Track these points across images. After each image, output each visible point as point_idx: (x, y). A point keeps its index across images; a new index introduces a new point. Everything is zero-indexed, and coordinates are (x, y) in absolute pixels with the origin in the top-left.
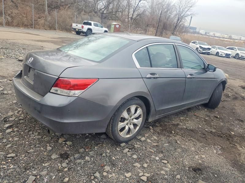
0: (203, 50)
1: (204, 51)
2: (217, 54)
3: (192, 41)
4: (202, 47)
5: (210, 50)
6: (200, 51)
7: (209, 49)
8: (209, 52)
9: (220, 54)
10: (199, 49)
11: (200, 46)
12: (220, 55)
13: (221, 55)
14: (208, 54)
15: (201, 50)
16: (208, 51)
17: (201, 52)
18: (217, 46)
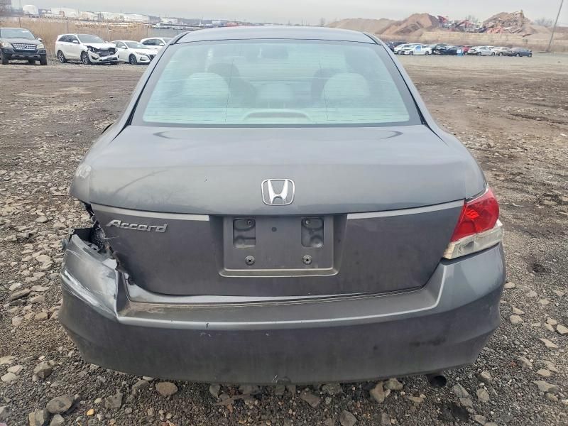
0: (101, 55)
1: (103, 58)
2: (132, 60)
3: (60, 37)
4: (95, 49)
5: (115, 53)
6: (94, 58)
7: (112, 50)
8: (115, 59)
9: (138, 57)
10: (91, 54)
11: (88, 47)
12: (139, 61)
13: (141, 60)
14: (114, 62)
15: (96, 55)
16: (113, 56)
17: (98, 61)
18: (124, 41)
